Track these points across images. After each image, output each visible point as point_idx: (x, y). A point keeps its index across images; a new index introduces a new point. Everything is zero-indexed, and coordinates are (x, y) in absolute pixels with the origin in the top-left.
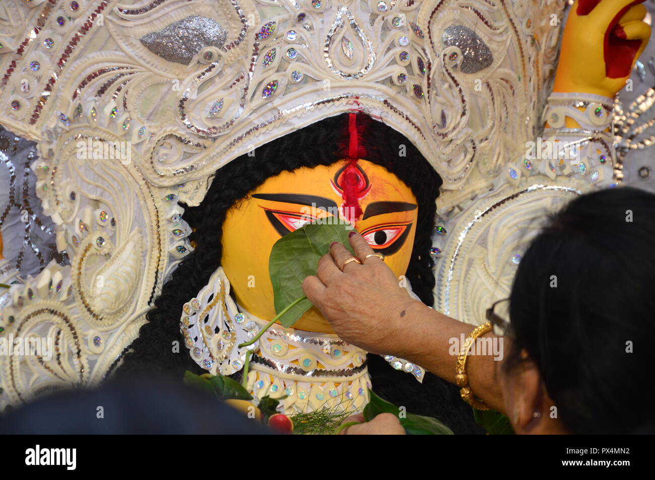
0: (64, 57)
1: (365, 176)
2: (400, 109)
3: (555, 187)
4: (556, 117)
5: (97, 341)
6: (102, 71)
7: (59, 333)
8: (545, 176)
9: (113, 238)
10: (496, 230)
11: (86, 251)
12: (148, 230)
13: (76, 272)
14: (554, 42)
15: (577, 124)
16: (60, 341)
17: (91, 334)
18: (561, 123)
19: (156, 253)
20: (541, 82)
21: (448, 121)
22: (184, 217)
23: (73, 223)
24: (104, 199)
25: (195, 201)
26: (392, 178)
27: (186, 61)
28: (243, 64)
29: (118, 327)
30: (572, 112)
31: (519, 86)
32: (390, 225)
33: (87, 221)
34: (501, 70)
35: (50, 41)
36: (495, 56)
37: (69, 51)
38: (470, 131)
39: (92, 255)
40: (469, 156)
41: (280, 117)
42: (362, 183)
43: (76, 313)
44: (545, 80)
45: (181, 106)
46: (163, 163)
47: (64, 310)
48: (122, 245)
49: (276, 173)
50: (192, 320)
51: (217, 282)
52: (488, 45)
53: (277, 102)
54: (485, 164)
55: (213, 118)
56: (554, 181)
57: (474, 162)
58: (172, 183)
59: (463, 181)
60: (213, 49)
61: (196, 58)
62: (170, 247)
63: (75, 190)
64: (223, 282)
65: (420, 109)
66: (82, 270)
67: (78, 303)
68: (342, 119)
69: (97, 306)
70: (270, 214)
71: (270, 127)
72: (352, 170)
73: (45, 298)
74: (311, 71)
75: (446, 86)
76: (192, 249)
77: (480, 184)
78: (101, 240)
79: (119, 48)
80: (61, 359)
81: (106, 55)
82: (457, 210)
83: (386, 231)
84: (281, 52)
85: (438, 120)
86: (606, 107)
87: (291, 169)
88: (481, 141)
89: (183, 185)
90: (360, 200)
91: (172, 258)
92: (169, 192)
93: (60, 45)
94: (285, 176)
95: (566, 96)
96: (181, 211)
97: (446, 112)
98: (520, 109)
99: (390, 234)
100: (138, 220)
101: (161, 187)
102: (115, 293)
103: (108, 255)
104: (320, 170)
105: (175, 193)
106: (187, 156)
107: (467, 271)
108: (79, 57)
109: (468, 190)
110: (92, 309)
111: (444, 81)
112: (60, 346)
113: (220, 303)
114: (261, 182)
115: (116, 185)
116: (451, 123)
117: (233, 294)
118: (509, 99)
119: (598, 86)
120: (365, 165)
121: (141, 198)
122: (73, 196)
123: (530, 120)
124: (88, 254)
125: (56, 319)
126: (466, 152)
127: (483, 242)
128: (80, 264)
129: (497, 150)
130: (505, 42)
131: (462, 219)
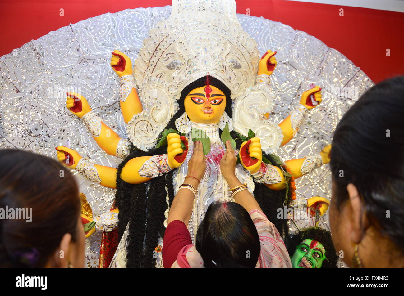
0: (152, 72)
1: (211, 89)
2: (218, 75)
3: (257, 92)
4: (258, 80)
5: (157, 127)
6: (159, 74)
7: (147, 125)
8: (254, 90)
9: (160, 106)
10: (245, 102)
11: (153, 109)
12: (169, 105)
13: (151, 113)
14: (257, 66)
15: (263, 81)
16: (148, 127)
17: (156, 126)
18: (259, 81)
19: (171, 110)
20: (255, 74)
21: (231, 78)
22: (177, 102)
23: (150, 103)
24: (158, 98)
25: (179, 98)
26: (217, 89)
27: (173, 69)
28: (185, 68)
29: (162, 125)
30: (261, 79)
31: (249, 73)
32: (217, 99)
33: (154, 102)
34: (244, 69)
35: (149, 69)
36: (242, 66)
37: (153, 71)
38: (237, 81)
39: (155, 110)
40: (238, 87)
41: (192, 78)
42: (210, 90)
43: (151, 121)
44: (256, 74)
45: (173, 78)
46: (171, 91)
47: (149, 120)
48: (163, 107)
49: (192, 90)
50: (178, 122)
51: (184, 115)
52: (240, 64)
53: (191, 75)
54: (242, 89)
55: (179, 80)
56: (257, 91)
57: (240, 88)
58: (174, 95)
59: (237, 92)
60: (179, 66)
61: (175, 68)
62: (174, 109)
63: (150, 96)
64: (186, 115)
65: (224, 75)
66: (153, 112)
67: (152, 119)
68: (205, 77)
69: (157, 120)
70: (191, 98)
71: (190, 80)
72: (208, 88)
73: (143, 118)
74: (198, 68)
75: (230, 71)
76: (179, 109)
77: (241, 93)
78: (157, 106)
79: (162, 69)
80: (148, 131)
81: (160, 71)
82: (236, 99)
83: (216, 100)
84: (192, 64)
85: (229, 78)
86: (268, 77)
87: (195, 89)
88: (241, 84)
89: (176, 95)
90: (210, 93)
91: (175, 111)
92: (173, 97)
93: (151, 70)
94: (194, 90)
95: (260, 76)
96: (177, 101)
97: (231, 77)
98: (250, 78)
99: (218, 101)
100: (166, 103)
101: (172, 96)
102: (161, 117)
103: (159, 110)
104: (201, 88)
105: (175, 97)
106: (176, 89)
107: (240, 111)
108: (155, 71)
109: (239, 94)
110: (156, 121)
111: (230, 70)
112: (148, 128)
113: (185, 119)
114: (189, 92)
115: (161, 95)
116: (232, 79)
117: (188, 117)
118: (247, 76)
119: (266, 73)
120: (211, 86)
121: (167, 98)
122: (149, 97)
123: (253, 81)
124: (154, 109)
125: (146, 122)
126: (237, 86)
127: (243, 105)
128: (152, 111)
129: (245, 86)
130: (244, 64)
131: (238, 100)
